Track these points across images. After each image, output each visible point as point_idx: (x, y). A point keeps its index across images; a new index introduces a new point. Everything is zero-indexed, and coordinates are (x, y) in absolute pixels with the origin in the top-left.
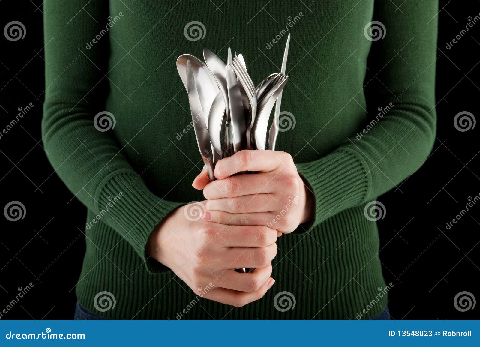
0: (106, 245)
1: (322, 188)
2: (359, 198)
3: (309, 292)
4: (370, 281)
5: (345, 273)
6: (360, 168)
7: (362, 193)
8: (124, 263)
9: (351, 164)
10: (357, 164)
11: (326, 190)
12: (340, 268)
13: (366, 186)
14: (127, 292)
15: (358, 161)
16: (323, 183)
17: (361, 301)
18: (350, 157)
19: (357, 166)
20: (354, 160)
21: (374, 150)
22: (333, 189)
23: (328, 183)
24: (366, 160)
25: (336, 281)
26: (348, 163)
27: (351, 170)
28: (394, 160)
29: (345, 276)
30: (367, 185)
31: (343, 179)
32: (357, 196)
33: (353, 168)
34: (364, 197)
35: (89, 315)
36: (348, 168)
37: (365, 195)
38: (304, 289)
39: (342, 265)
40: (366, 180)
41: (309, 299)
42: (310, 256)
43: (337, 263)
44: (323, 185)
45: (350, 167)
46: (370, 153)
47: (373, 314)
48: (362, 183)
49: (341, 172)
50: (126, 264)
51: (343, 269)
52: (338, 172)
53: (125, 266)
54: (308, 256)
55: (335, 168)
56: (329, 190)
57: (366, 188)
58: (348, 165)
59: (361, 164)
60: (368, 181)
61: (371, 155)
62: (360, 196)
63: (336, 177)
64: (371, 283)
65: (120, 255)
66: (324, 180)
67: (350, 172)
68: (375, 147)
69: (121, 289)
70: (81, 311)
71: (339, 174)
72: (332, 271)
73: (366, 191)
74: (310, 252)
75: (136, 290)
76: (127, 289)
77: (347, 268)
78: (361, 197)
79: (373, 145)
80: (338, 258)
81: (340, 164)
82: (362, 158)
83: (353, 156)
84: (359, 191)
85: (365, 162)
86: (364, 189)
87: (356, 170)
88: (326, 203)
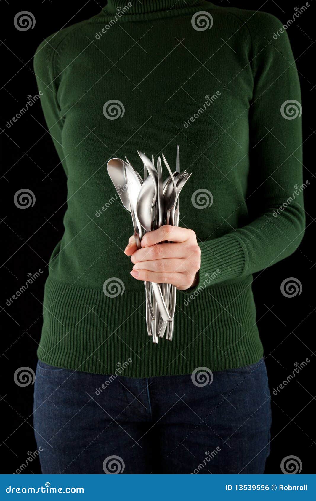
0: (58, 313)
1: (207, 259)
2: (238, 269)
3: (203, 344)
4: (249, 339)
5: (230, 331)
6: (238, 247)
7: (241, 266)
8: (70, 325)
9: (232, 244)
10: (236, 243)
11: (210, 262)
12: (226, 327)
13: (244, 261)
14: (72, 346)
15: (237, 241)
16: (208, 256)
17: (242, 352)
18: (231, 239)
19: (237, 245)
20: (234, 241)
21: (251, 235)
22: (216, 261)
23: (212, 256)
24: (244, 241)
25: (223, 337)
26: (229, 243)
27: (231, 248)
28: (267, 243)
29: (230, 333)
30: (244, 259)
31: (224, 254)
32: (236, 268)
33: (233, 247)
34: (243, 269)
35: (45, 369)
36: (229, 246)
37: (243, 267)
38: (200, 342)
39: (227, 325)
40: (243, 256)
41: (204, 350)
42: (204, 317)
43: (224, 324)
44: (208, 257)
45: (231, 246)
46: (247, 237)
47: (251, 363)
48: (240, 258)
49: (223, 249)
50: (72, 326)
51: (228, 328)
52: (220, 249)
53: (71, 327)
54: (202, 317)
55: (218, 246)
56: (212, 261)
57: (244, 262)
58: (229, 244)
59: (240, 244)
60: (245, 256)
61: (248, 238)
62: (239, 268)
63: (219, 252)
64: (250, 340)
65: (68, 319)
66: (209, 254)
67: (230, 250)
68: (251, 233)
69: (68, 345)
70: (40, 367)
71: (221, 250)
72: (220, 329)
73: (244, 264)
74: (203, 315)
75: (78, 345)
76: (72, 344)
77: (231, 327)
78: (241, 269)
79: (250, 231)
80: (224, 320)
81: (222, 244)
82: (241, 240)
83: (233, 238)
84: (238, 264)
85: (243, 243)
86: (242, 262)
87: (235, 248)
88: (209, 271)
